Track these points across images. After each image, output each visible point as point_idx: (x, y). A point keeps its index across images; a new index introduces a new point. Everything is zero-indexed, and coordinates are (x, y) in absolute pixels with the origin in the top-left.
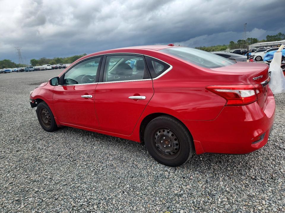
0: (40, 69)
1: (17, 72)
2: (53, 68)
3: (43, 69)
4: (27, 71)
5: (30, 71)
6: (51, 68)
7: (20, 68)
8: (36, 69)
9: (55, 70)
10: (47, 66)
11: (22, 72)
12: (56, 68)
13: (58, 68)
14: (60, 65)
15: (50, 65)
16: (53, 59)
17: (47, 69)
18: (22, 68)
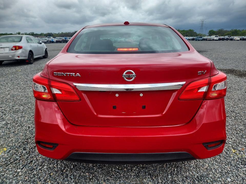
0: (208, 39)
1: (190, 40)
2: (220, 39)
3: (210, 39)
4: (196, 40)
5: (199, 40)
6: (218, 39)
7: (192, 37)
8: (204, 39)
9: (221, 41)
10: (215, 37)
11: (193, 40)
12: (223, 39)
13: (225, 40)
14: (228, 37)
15: (218, 37)
16: (231, 31)
17: (213, 40)
18: (194, 37)
